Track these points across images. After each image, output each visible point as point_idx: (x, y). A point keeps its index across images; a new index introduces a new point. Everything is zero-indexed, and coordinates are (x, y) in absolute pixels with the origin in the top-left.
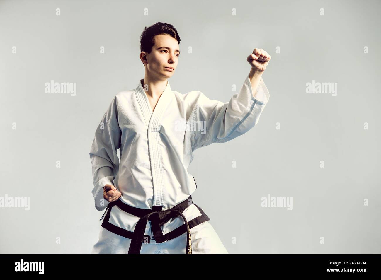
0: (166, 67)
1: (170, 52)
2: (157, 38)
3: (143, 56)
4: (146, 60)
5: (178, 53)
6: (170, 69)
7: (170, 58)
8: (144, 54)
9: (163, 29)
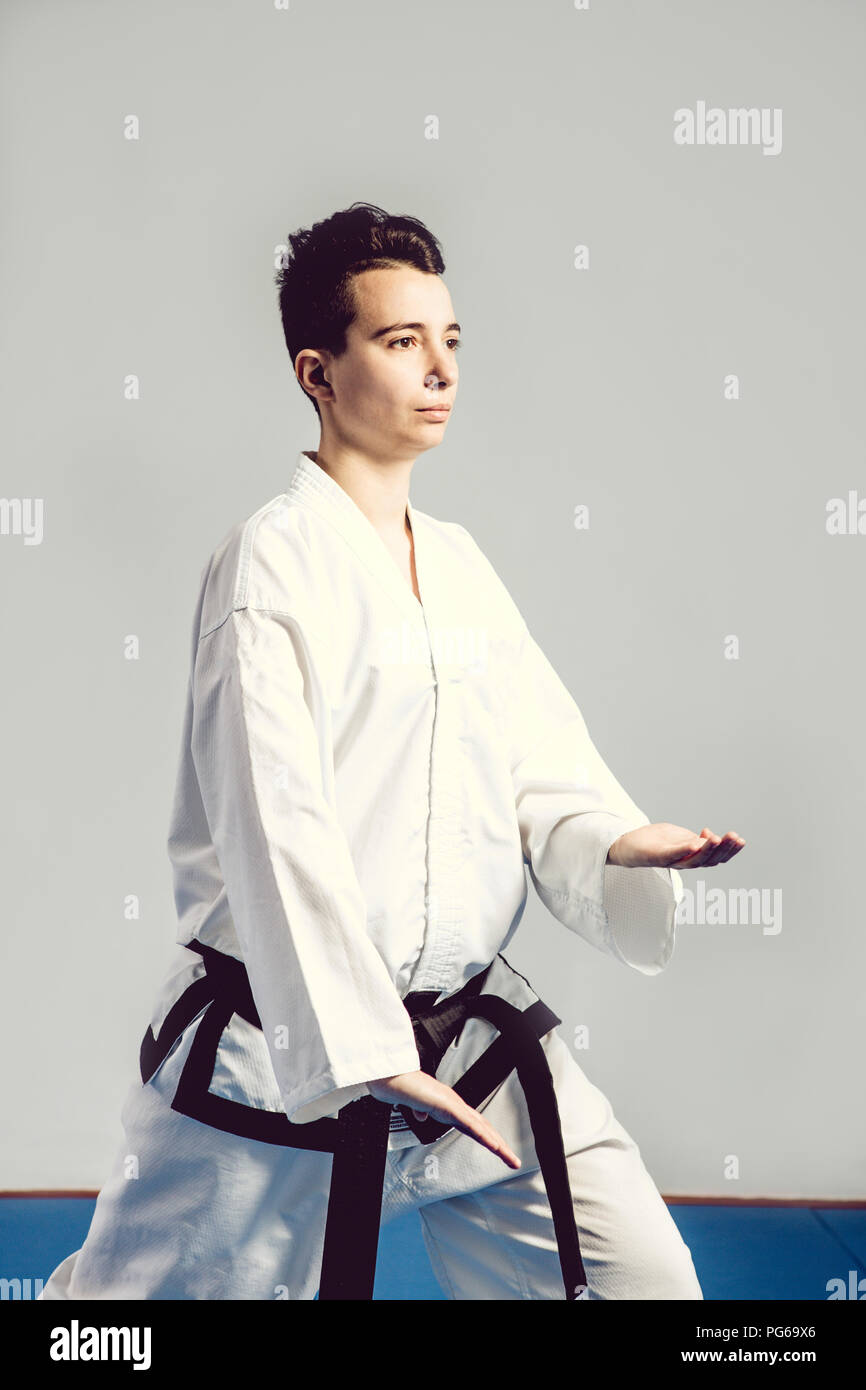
0: (421, 407)
1: (425, 342)
2: (364, 288)
3: (307, 370)
4: (328, 385)
5: (454, 334)
6: (438, 414)
7: (431, 368)
8: (315, 360)
9: (376, 242)
